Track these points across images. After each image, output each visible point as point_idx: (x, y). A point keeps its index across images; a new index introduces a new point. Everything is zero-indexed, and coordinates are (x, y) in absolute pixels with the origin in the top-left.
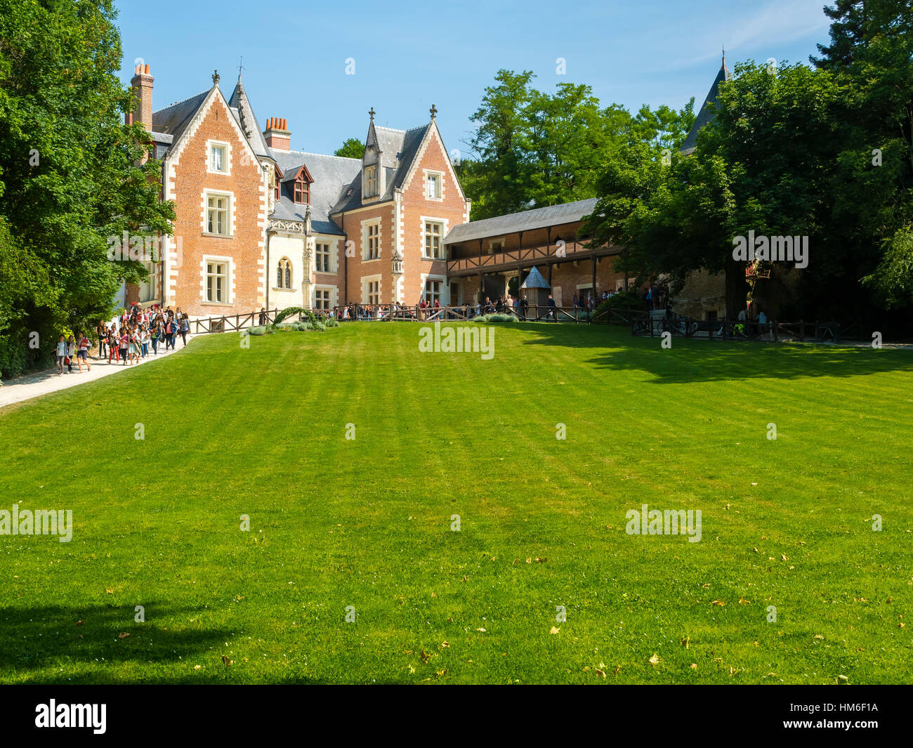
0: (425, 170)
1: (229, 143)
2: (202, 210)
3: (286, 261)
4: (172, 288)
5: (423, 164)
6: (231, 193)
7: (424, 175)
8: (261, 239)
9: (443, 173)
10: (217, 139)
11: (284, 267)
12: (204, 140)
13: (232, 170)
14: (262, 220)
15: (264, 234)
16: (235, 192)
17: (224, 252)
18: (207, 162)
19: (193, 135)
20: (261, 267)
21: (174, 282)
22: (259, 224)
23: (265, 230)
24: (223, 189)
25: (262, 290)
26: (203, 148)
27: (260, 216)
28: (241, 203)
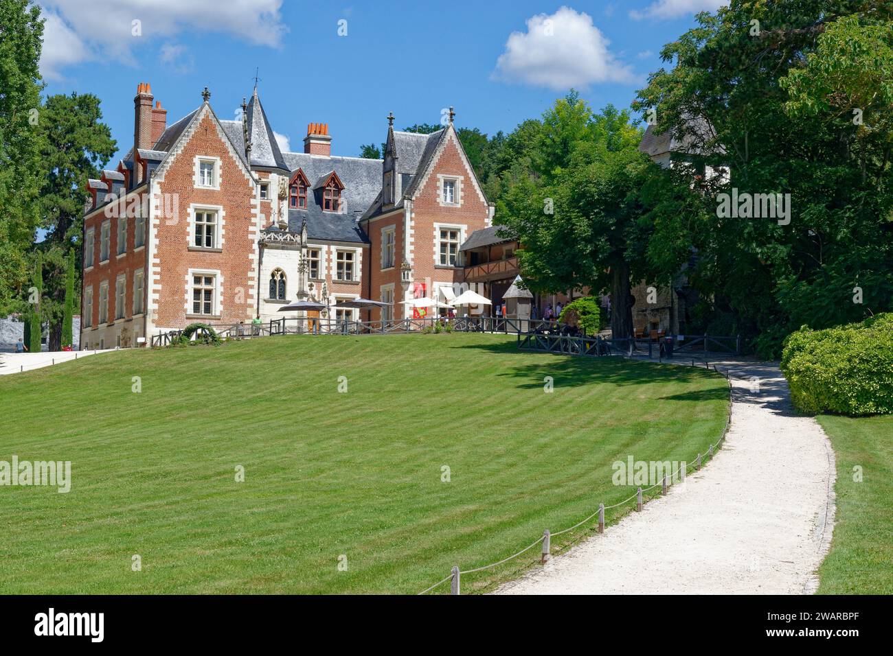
0: (439, 176)
1: (218, 158)
2: (188, 224)
3: (280, 273)
4: (155, 301)
5: (439, 168)
6: (220, 208)
7: (438, 180)
8: (253, 252)
9: (462, 178)
10: (206, 155)
11: (278, 278)
12: (192, 156)
13: (221, 185)
14: (254, 233)
15: (256, 246)
16: (224, 206)
17: (211, 265)
18: (194, 178)
19: (180, 152)
20: (252, 279)
21: (157, 296)
22: (250, 237)
23: (256, 242)
24: (211, 203)
25: (254, 302)
26: (191, 164)
27: (251, 228)
28: (230, 217)
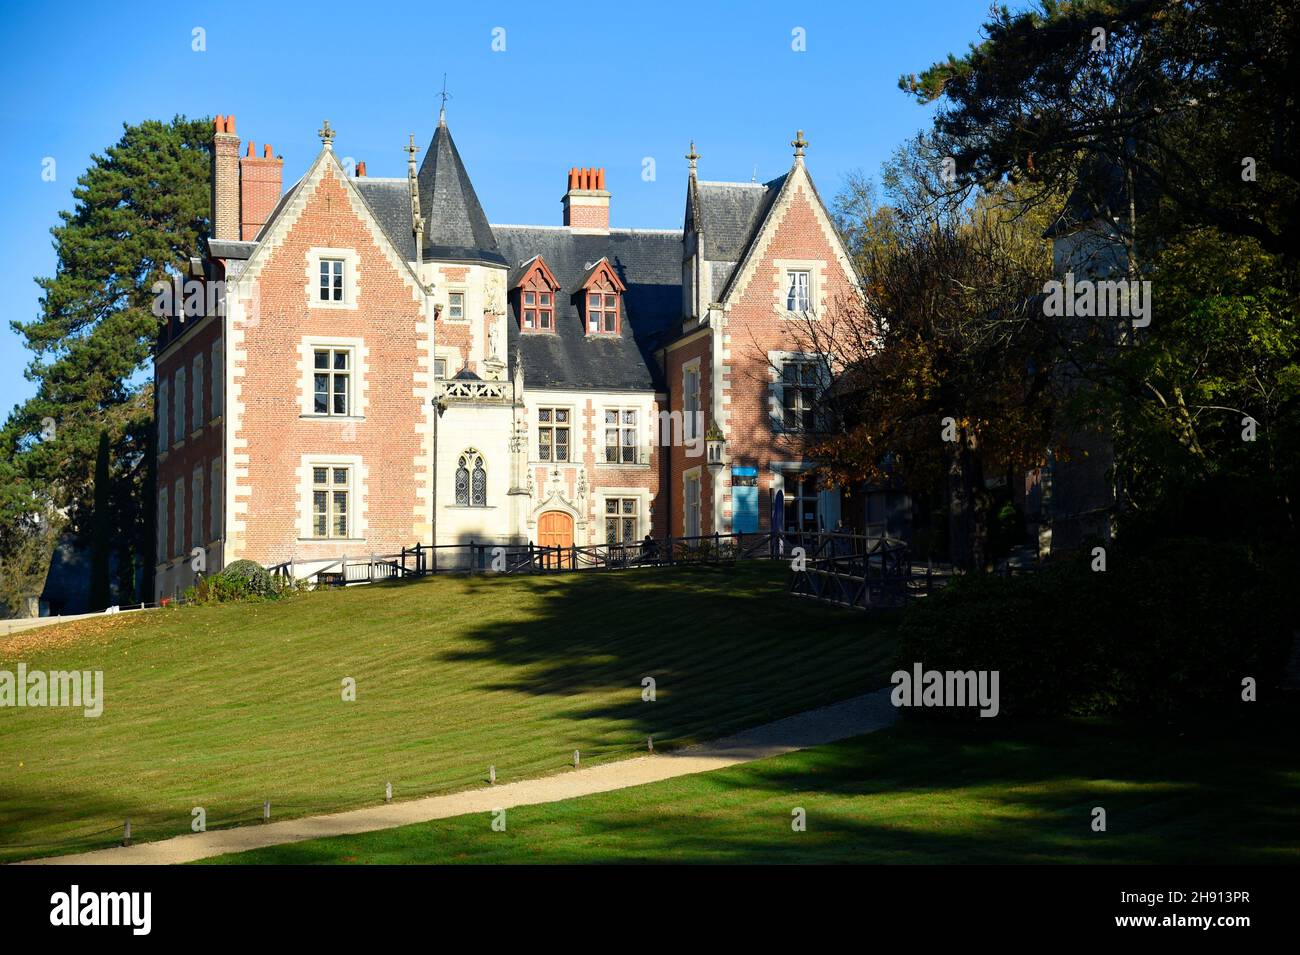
0: (777, 263)
1: (353, 251)
2: (299, 375)
3: (475, 456)
4: (239, 517)
5: (775, 249)
6: (359, 342)
7: (777, 271)
8: (422, 420)
9: (823, 264)
10: (329, 246)
11: (471, 466)
12: (304, 249)
13: (360, 300)
14: (424, 385)
15: (428, 410)
16: (366, 338)
17: (344, 448)
18: (308, 289)
19: (280, 243)
20: (423, 469)
21: (243, 508)
22: (417, 392)
23: (428, 401)
24: (342, 334)
25: (426, 511)
26: (301, 265)
27: (418, 377)
28: (380, 357)
